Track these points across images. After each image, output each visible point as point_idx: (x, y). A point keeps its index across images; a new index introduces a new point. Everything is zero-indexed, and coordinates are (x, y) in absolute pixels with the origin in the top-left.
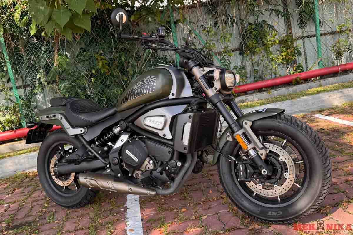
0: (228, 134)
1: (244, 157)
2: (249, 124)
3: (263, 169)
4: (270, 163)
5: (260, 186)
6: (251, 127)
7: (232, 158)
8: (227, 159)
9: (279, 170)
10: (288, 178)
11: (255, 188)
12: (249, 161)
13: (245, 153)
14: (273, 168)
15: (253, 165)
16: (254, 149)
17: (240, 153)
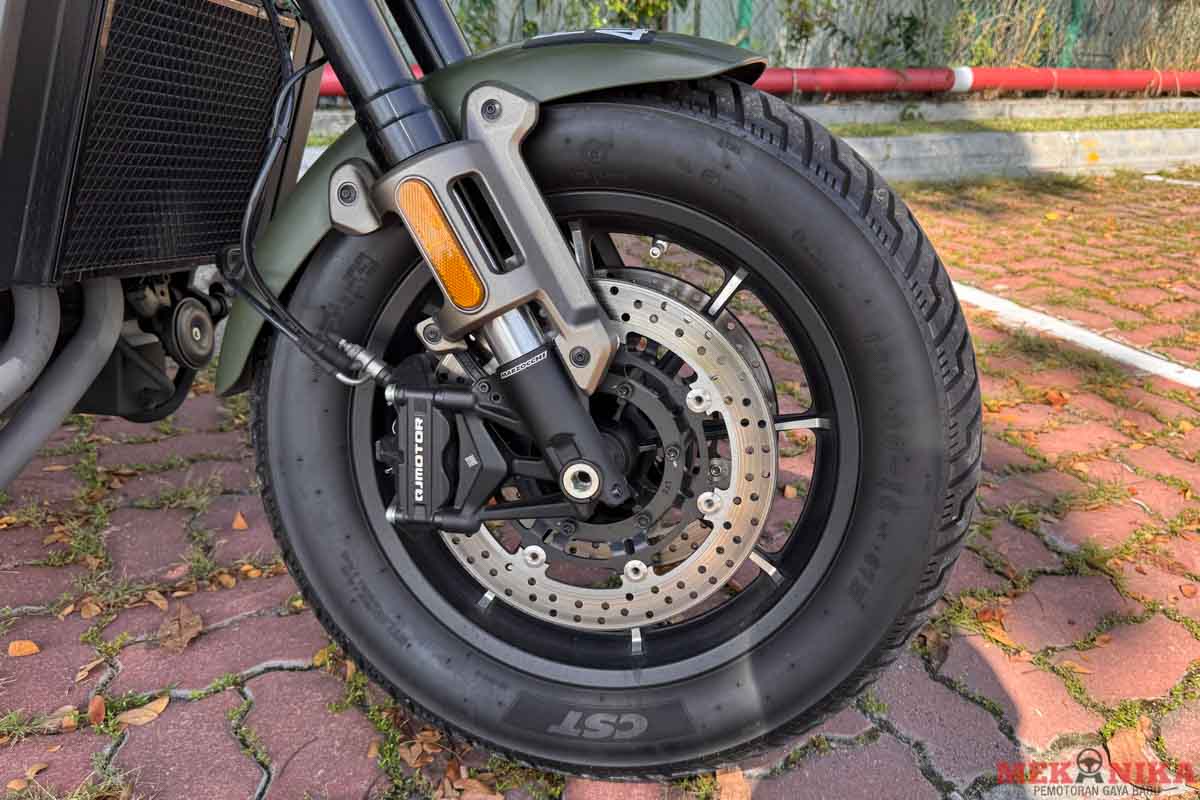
0: (346, 175)
1: (450, 363)
2: (519, 114)
3: (579, 459)
4: (617, 417)
5: (535, 556)
6: (529, 146)
7: (363, 357)
8: (323, 363)
9: (675, 466)
10: (718, 525)
11: (501, 569)
12: (479, 396)
13: (462, 335)
14: (635, 448)
15: (513, 423)
16: (532, 309)
17: (420, 328)
